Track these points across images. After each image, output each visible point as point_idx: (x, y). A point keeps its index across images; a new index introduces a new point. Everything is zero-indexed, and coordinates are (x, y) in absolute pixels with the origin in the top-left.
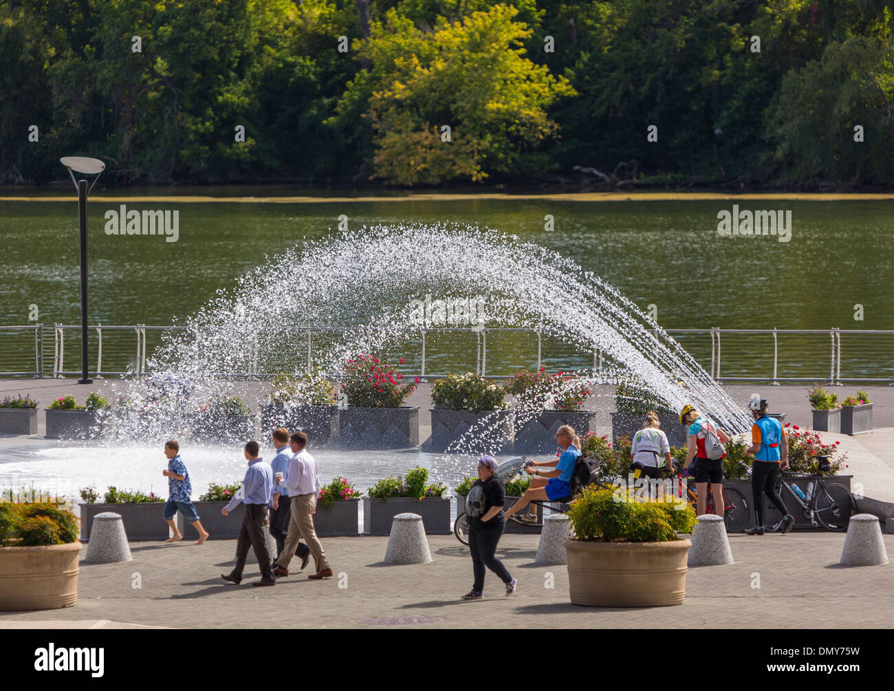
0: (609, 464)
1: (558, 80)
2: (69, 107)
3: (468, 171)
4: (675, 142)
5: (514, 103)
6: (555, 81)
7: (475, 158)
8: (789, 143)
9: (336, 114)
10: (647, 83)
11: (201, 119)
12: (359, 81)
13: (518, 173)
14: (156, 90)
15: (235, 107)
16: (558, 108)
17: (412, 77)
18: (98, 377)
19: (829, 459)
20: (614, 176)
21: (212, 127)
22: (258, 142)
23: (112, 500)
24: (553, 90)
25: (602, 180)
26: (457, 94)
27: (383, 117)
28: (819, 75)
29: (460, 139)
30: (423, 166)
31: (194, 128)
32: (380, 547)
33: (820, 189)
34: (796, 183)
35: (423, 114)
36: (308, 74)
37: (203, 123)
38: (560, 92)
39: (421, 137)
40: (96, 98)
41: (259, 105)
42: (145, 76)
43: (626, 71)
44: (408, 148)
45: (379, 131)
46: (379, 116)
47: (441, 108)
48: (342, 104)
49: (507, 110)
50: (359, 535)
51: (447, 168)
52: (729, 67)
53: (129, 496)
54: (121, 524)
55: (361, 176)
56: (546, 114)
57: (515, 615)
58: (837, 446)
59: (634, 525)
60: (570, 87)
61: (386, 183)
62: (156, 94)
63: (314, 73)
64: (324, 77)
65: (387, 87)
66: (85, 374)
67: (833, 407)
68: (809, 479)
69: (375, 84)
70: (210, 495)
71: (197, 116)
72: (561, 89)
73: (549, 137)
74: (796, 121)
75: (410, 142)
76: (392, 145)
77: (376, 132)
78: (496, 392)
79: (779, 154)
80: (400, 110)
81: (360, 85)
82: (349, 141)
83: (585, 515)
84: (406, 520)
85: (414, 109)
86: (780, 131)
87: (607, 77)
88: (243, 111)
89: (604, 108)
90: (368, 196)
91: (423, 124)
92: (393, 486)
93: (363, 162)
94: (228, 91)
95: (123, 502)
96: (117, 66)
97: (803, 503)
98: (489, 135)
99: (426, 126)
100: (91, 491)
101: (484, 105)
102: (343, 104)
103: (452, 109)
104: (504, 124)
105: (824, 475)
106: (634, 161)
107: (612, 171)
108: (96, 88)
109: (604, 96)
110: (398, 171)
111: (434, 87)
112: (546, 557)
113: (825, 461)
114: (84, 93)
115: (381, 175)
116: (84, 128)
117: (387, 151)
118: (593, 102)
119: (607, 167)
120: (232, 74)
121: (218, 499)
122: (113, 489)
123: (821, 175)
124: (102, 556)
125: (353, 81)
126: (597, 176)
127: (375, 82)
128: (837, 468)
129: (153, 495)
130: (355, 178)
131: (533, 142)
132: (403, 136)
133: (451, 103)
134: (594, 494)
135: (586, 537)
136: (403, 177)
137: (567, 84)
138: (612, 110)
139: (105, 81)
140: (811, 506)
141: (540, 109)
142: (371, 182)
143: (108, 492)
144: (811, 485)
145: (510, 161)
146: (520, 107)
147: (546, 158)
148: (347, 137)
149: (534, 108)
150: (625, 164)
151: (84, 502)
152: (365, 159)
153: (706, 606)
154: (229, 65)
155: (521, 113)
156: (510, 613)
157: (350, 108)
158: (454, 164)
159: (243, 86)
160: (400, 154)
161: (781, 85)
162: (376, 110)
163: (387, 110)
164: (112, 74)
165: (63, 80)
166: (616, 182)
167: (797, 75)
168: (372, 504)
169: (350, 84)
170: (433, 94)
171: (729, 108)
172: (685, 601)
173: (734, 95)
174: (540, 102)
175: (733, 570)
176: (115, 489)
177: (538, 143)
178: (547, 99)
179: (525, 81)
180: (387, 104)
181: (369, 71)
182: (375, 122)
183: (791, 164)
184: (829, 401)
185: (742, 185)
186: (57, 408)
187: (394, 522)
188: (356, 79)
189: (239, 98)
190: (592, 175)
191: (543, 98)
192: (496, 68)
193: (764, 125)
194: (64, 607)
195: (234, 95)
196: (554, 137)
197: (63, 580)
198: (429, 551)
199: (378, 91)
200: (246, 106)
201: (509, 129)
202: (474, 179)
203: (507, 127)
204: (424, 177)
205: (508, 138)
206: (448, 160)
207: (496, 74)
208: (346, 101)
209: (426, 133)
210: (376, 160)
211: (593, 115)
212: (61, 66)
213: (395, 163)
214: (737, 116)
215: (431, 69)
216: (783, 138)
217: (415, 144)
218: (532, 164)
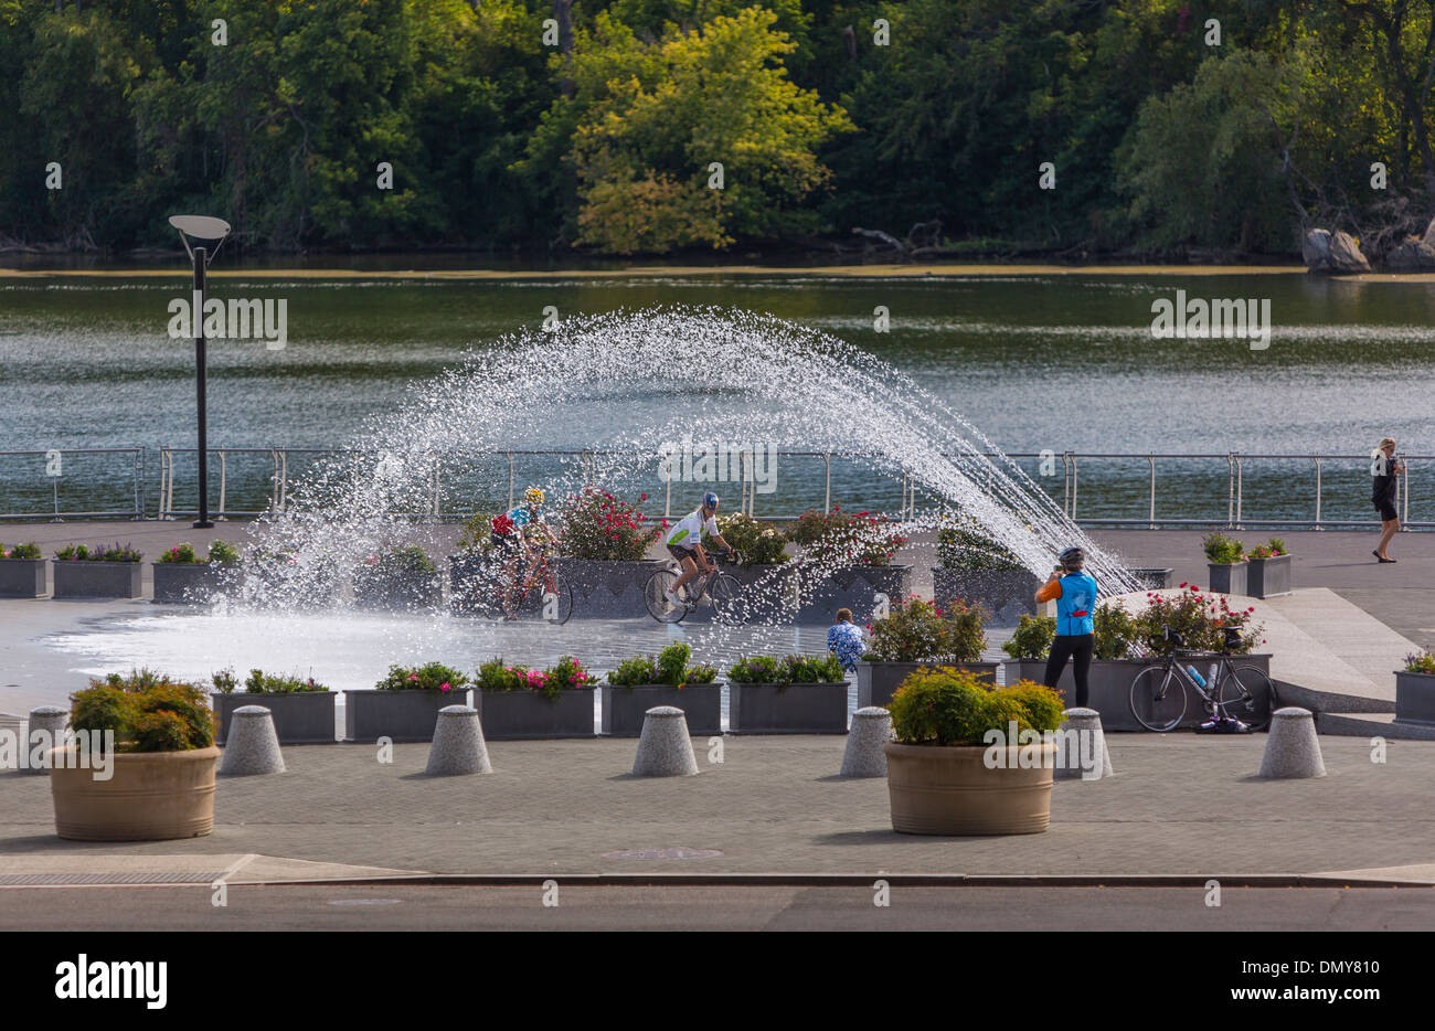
0: (939, 639)
1: (831, 110)
2: (160, 146)
3: (707, 236)
4: (992, 194)
5: (771, 142)
6: (827, 112)
7: (718, 217)
8: (1150, 196)
9: (526, 157)
10: (955, 114)
11: (339, 163)
12: (558, 111)
13: (776, 236)
14: (279, 122)
15: (387, 147)
16: (830, 149)
17: (631, 106)
18: (221, 518)
19: (1240, 633)
20: (908, 241)
21: (355, 174)
22: (419, 195)
23: (257, 688)
24: (825, 124)
25: (892, 247)
26: (695, 129)
27: (590, 160)
28: (1192, 104)
29: (697, 190)
30: (647, 228)
31: (331, 175)
32: (627, 752)
33: (1190, 260)
34: (1158, 251)
35: (645, 156)
36: (487, 100)
37: (344, 168)
38: (834, 126)
39: (643, 188)
40: (197, 134)
41: (419, 143)
42: (263, 105)
43: (927, 97)
44: (625, 204)
45: (586, 180)
46: (586, 159)
47: (671, 148)
48: (534, 143)
49: (761, 151)
50: (595, 737)
51: (679, 230)
52: (1067, 92)
53: (280, 682)
54: (269, 722)
55: (560, 242)
56: (815, 157)
57: (818, 847)
58: (1251, 614)
59: (980, 722)
60: (848, 120)
61: (595, 251)
62: (278, 128)
63: (496, 100)
64: (511, 105)
65: (596, 120)
66: (203, 515)
67: (1237, 559)
68: (1211, 660)
69: (580, 116)
70: (391, 682)
71: (335, 158)
72: (835, 123)
73: (820, 188)
74: (1159, 167)
75: (629, 195)
76: (604, 199)
77: (581, 181)
78: (774, 539)
79: (1135, 211)
80: (614, 150)
81: (559, 116)
82: (544, 193)
83: (912, 709)
84: (661, 716)
85: (634, 150)
86: (1137, 180)
87: (900, 105)
88: (398, 153)
89: (894, 148)
90: (569, 269)
91: (646, 170)
92: (642, 669)
93: (563, 223)
94: (377, 125)
95: (271, 691)
96: (227, 90)
97: (1203, 692)
98: (736, 185)
99: (650, 174)
100: (227, 675)
101: (730, 144)
102: (537, 142)
103: (687, 150)
104: (758, 171)
105: (1233, 654)
106: (936, 221)
107: (906, 235)
108: (196, 120)
109: (896, 131)
110: (611, 234)
111: (662, 120)
112: (855, 767)
113: (1234, 634)
114: (180, 128)
115: (588, 241)
116: (180, 176)
117: (598, 207)
118: (880, 140)
119: (899, 231)
120: (383, 101)
121: (402, 687)
122: (257, 674)
123: (1193, 240)
124: (246, 765)
125: (550, 112)
126: (886, 242)
127: (579, 112)
128: (1251, 645)
129: (312, 681)
130: (551, 245)
131: (796, 195)
132: (620, 186)
133: (684, 141)
134: (924, 680)
135: (914, 739)
136: (617, 242)
137: (843, 117)
138: (906, 151)
139: (208, 111)
140: (1215, 696)
141: (806, 149)
142: (573, 250)
143: (251, 677)
144: (1215, 668)
145: (765, 220)
146: (779, 147)
147: (815, 217)
148: (541, 189)
149: (799, 148)
150: (922, 225)
151: (217, 691)
152: (565, 217)
153: (1078, 835)
154: (380, 90)
155: (780, 155)
156: (808, 844)
157: (545, 147)
158: (689, 226)
159: (397, 118)
160: (614, 211)
161: (1137, 117)
162: (581, 150)
163: (596, 151)
164: (219, 101)
165: (151, 109)
166: (911, 250)
167: (1159, 102)
168: (613, 693)
169: (545, 115)
170: (659, 129)
171: (1066, 148)
172: (1049, 826)
173: (1074, 130)
174: (806, 140)
175: (1114, 784)
176: (260, 673)
177: (804, 196)
178: (816, 136)
179: (786, 112)
180: (598, 142)
181: (572, 98)
182: (580, 168)
183: (1151, 225)
184: (1231, 552)
185: (1085, 254)
186: (170, 561)
187: (646, 719)
188: (554, 109)
189: (393, 134)
190: (877, 240)
191: (811, 135)
192: (747, 94)
193: (1114, 171)
194: (195, 836)
195: (387, 128)
196: (826, 188)
197: (195, 800)
198: (694, 759)
199: (584, 126)
200: (404, 146)
201: (764, 178)
202: (716, 245)
203: (762, 175)
204: (647, 243)
205: (763, 190)
206: (680, 220)
207: (745, 101)
208: (539, 138)
209: (651, 184)
210: (582, 220)
211: (880, 158)
212: (147, 91)
213: (608, 224)
214: (1078, 159)
215: (657, 94)
216: (1140, 189)
217: (635, 198)
218: (796, 225)
